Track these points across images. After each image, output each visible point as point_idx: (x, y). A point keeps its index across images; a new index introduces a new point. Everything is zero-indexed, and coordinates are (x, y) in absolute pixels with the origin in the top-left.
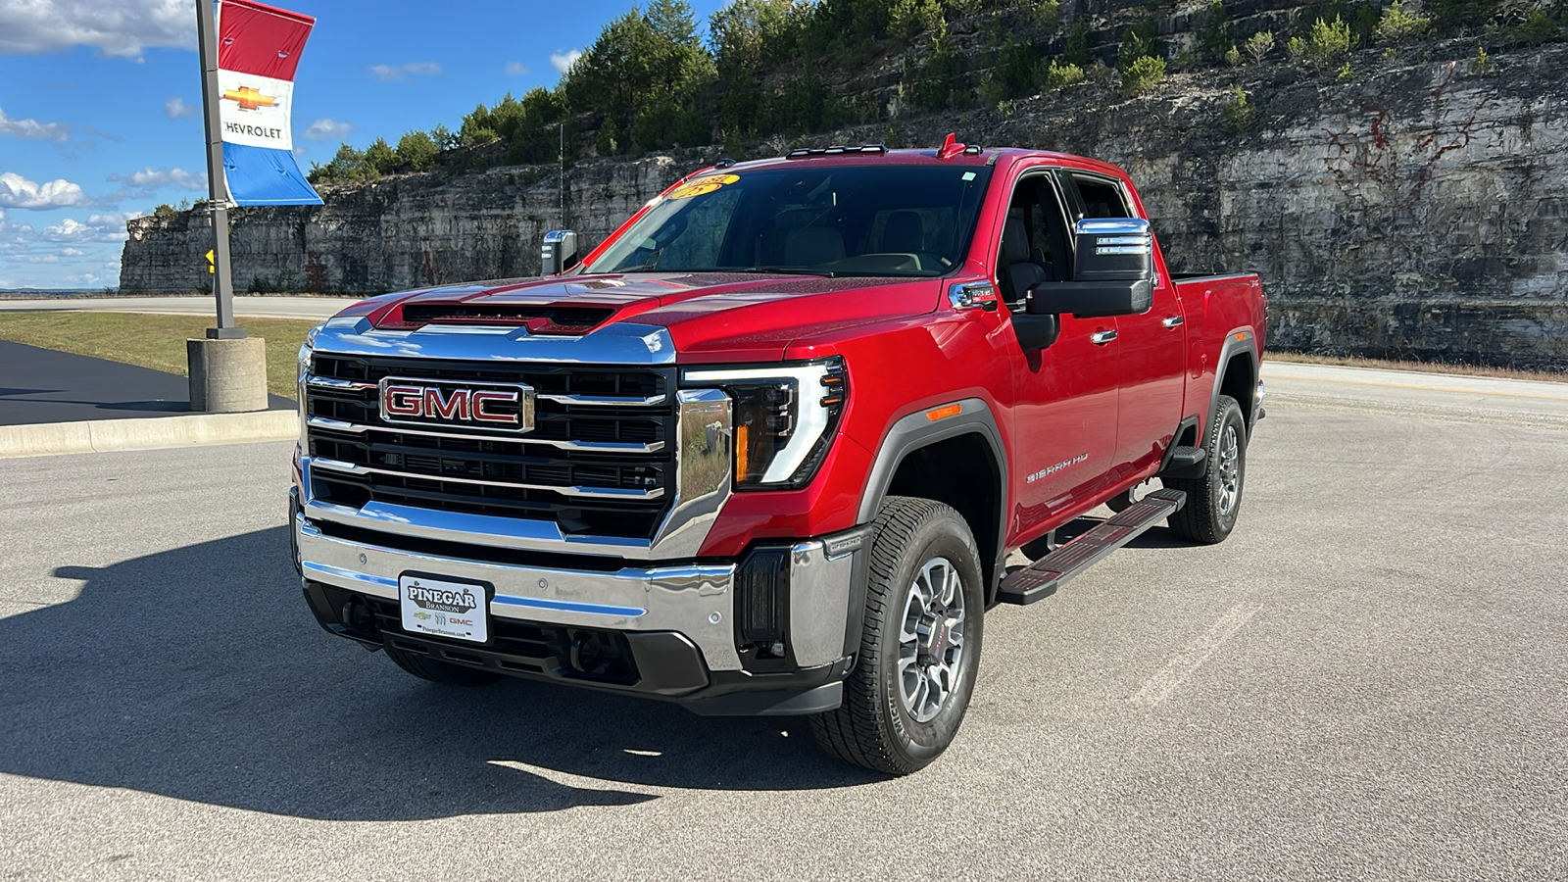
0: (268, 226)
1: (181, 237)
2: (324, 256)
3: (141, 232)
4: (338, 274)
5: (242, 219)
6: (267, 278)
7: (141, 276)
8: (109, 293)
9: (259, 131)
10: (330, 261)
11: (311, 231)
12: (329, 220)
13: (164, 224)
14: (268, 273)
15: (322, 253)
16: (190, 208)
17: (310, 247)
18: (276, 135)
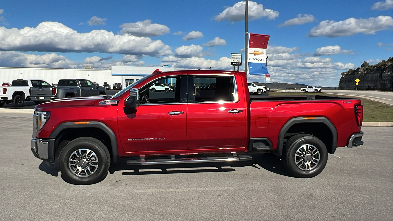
0: (373, 73)
1: (353, 76)
2: (386, 81)
3: (344, 75)
4: (389, 85)
5: (367, 72)
6: (371, 86)
7: (343, 85)
8: (335, 89)
9: (259, 60)
10: (387, 82)
11: (384, 75)
12: (388, 72)
13: (350, 73)
14: (372, 85)
15: (385, 80)
16: (356, 69)
17: (383, 79)
18: (263, 60)
